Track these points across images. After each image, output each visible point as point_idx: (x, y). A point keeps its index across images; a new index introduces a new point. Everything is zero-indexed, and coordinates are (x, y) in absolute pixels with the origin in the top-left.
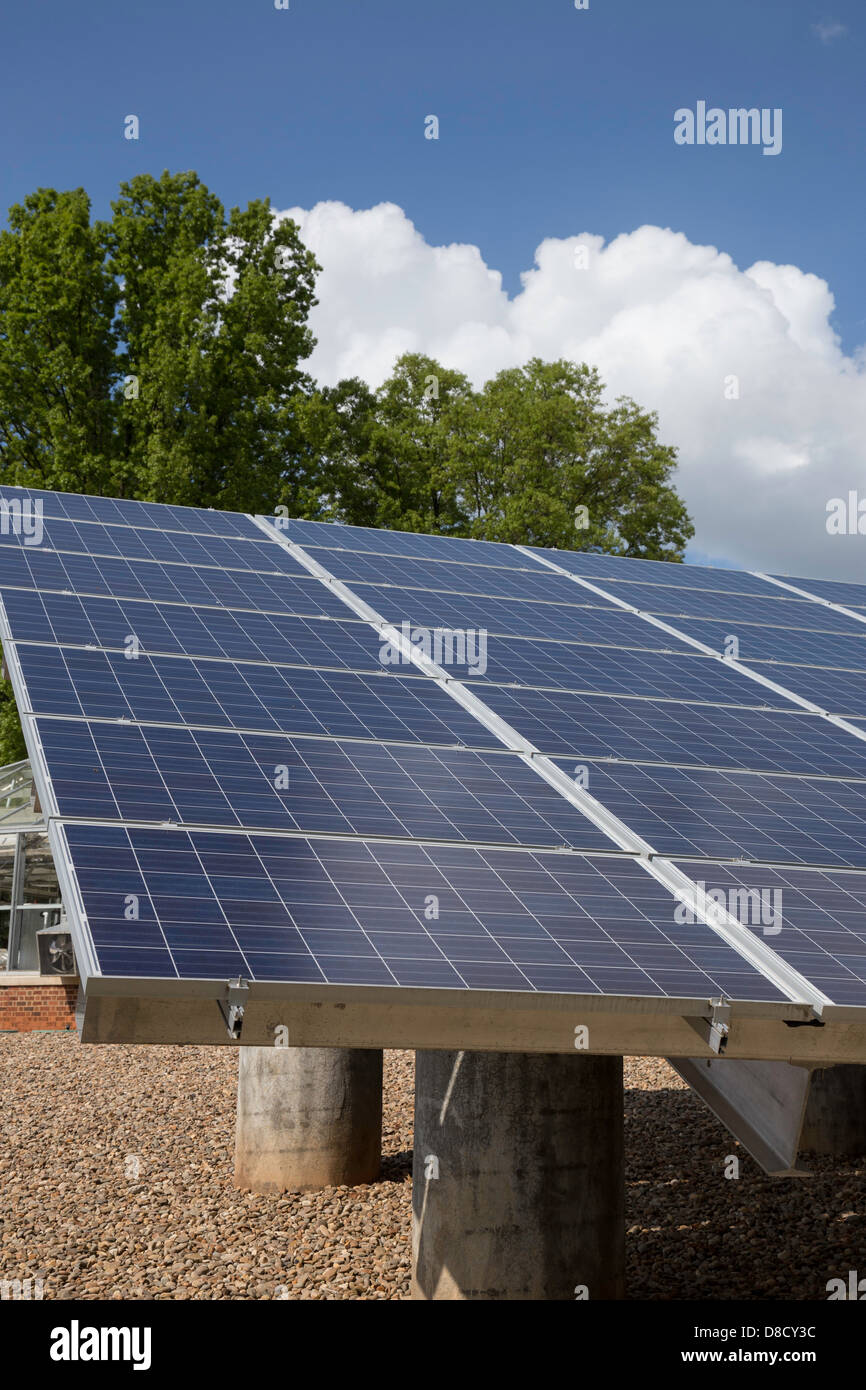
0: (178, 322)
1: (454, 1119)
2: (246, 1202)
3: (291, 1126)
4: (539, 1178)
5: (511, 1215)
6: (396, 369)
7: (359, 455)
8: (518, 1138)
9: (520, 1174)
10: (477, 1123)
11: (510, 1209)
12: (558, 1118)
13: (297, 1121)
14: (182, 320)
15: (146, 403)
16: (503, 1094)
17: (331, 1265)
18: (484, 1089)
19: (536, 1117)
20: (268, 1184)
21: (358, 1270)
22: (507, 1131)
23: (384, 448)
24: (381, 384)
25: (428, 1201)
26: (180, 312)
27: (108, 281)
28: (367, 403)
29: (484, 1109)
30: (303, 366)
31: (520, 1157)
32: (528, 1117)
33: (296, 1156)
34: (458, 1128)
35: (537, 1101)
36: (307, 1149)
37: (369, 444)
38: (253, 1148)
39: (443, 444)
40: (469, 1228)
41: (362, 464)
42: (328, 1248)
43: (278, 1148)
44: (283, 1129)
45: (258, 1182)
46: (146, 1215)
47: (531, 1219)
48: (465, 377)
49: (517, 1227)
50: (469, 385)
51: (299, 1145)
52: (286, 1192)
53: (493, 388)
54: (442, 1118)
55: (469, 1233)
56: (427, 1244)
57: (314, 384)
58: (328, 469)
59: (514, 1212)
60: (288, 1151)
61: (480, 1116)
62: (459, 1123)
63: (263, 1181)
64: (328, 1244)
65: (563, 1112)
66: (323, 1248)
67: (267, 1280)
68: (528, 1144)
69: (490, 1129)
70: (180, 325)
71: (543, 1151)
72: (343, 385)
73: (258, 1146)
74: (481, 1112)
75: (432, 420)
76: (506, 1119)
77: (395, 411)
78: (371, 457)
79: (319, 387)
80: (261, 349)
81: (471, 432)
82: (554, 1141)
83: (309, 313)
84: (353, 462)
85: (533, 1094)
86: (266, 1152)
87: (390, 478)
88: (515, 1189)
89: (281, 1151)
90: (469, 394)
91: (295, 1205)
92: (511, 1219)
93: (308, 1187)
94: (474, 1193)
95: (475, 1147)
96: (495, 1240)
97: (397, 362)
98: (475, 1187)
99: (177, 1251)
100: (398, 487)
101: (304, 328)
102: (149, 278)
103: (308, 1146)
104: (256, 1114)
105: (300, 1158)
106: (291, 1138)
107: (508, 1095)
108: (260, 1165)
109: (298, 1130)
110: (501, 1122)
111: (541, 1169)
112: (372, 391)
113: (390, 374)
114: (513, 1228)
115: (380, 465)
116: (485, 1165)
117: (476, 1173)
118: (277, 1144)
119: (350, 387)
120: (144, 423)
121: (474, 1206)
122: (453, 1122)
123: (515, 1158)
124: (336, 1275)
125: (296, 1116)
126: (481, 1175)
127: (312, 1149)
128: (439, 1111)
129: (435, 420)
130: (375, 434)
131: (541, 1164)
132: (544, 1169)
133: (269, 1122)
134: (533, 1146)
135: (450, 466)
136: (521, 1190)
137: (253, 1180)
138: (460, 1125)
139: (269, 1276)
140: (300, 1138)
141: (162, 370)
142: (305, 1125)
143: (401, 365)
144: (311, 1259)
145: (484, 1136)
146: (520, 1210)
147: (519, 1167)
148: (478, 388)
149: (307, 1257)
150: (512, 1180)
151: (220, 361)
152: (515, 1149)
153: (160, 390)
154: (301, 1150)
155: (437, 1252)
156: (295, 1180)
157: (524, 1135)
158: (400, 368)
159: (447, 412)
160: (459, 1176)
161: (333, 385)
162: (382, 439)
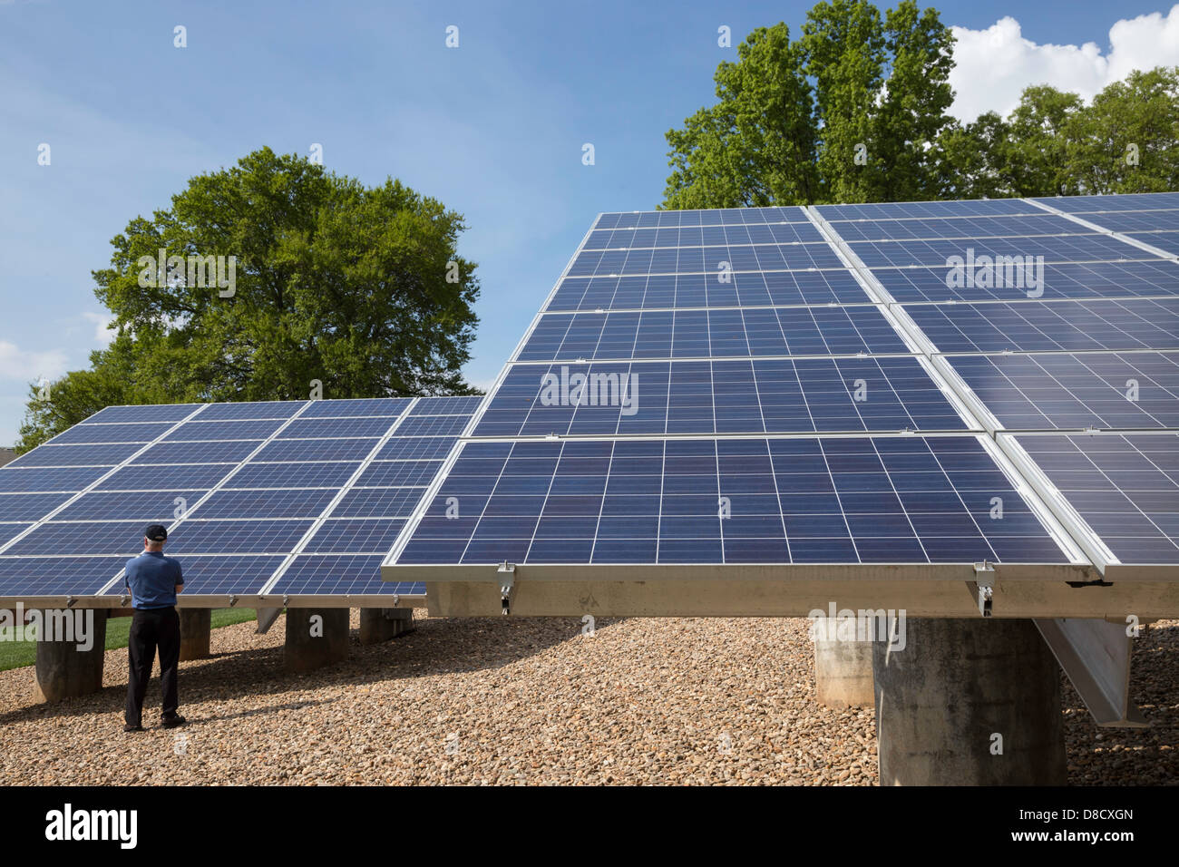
0: (851, 98)
1: (895, 662)
2: (819, 714)
3: (850, 659)
4: (968, 712)
5: (946, 742)
6: (1022, 99)
7: (999, 169)
8: (948, 678)
9: (952, 708)
10: (913, 666)
11: (944, 737)
12: (984, 663)
13: (854, 656)
14: (853, 97)
15: (833, 158)
16: (933, 643)
17: (848, 768)
18: (917, 638)
19: (962, 661)
20: (837, 701)
21: (866, 773)
22: (939, 672)
23: (1017, 160)
24: (1011, 113)
25: (882, 728)
26: (851, 92)
27: (801, 81)
28: (1001, 130)
29: (918, 656)
30: (948, 112)
31: (950, 695)
32: (956, 661)
33: (855, 681)
34: (899, 670)
35: (964, 648)
36: (863, 677)
37: (1004, 160)
38: (825, 675)
39: (1064, 150)
40: (913, 751)
41: (1001, 175)
42: (856, 753)
43: (841, 676)
44: (845, 662)
45: (830, 699)
46: (745, 721)
47: (963, 746)
48: (1077, 96)
49: (951, 752)
50: (1081, 101)
51: (857, 673)
52: (850, 707)
53: (1099, 99)
54: (887, 662)
55: (912, 755)
56: (884, 762)
57: (959, 123)
58: (976, 182)
59: (948, 740)
60: (849, 677)
61: (915, 661)
62: (899, 666)
63: (833, 699)
64: (856, 751)
65: (987, 657)
66: (851, 754)
67: (796, 778)
68: (957, 684)
69: (923, 672)
70: (852, 101)
71: (971, 689)
72: (982, 119)
73: (828, 673)
74: (915, 657)
75: (1053, 133)
76: (937, 663)
77: (1023, 132)
78: (1007, 170)
79: (964, 125)
80: (914, 106)
81: (1085, 137)
82: (980, 681)
83: (949, 74)
84: (992, 174)
85: (959, 643)
86: (834, 678)
87: (1024, 181)
88: (947, 721)
89: (845, 678)
90: (1081, 109)
91: (853, 718)
92: (945, 745)
93: (866, 704)
94: (914, 723)
95: (913, 685)
96: (933, 761)
97: (1023, 94)
98: (915, 718)
99: (748, 751)
100: (1030, 188)
101: (947, 85)
102: (829, 74)
103: (864, 674)
104: (825, 650)
105: (859, 683)
106: (851, 668)
107: (937, 643)
108: (830, 687)
109: (855, 662)
110: (933, 666)
111: (970, 705)
112: (1004, 120)
113: (1018, 104)
114: (948, 753)
115: (1015, 173)
116: (921, 701)
117: (915, 707)
118: (841, 672)
119: (988, 120)
120: (834, 171)
121: (915, 734)
122: (895, 665)
123: (946, 695)
124: (849, 776)
125: (853, 652)
126: (919, 709)
127: (867, 677)
128: (885, 656)
129: (1055, 132)
130: (1009, 152)
131: (969, 701)
132: (972, 705)
133: (834, 656)
134: (962, 685)
135: (1071, 165)
136: (953, 722)
137: (827, 698)
138: (901, 668)
139: (799, 775)
140: (858, 668)
141: (839, 135)
142: (861, 659)
143: (1026, 95)
144: (839, 762)
145: (920, 676)
146: (953, 739)
147: (950, 703)
148: (1088, 103)
149: (837, 760)
150: (945, 714)
151: (883, 120)
152: (946, 688)
153: (842, 148)
154: (859, 677)
155: (890, 768)
156: (856, 699)
157: (953, 676)
158: (1025, 99)
159: (1065, 125)
160: (902, 709)
161: (974, 120)
162: (1015, 155)
